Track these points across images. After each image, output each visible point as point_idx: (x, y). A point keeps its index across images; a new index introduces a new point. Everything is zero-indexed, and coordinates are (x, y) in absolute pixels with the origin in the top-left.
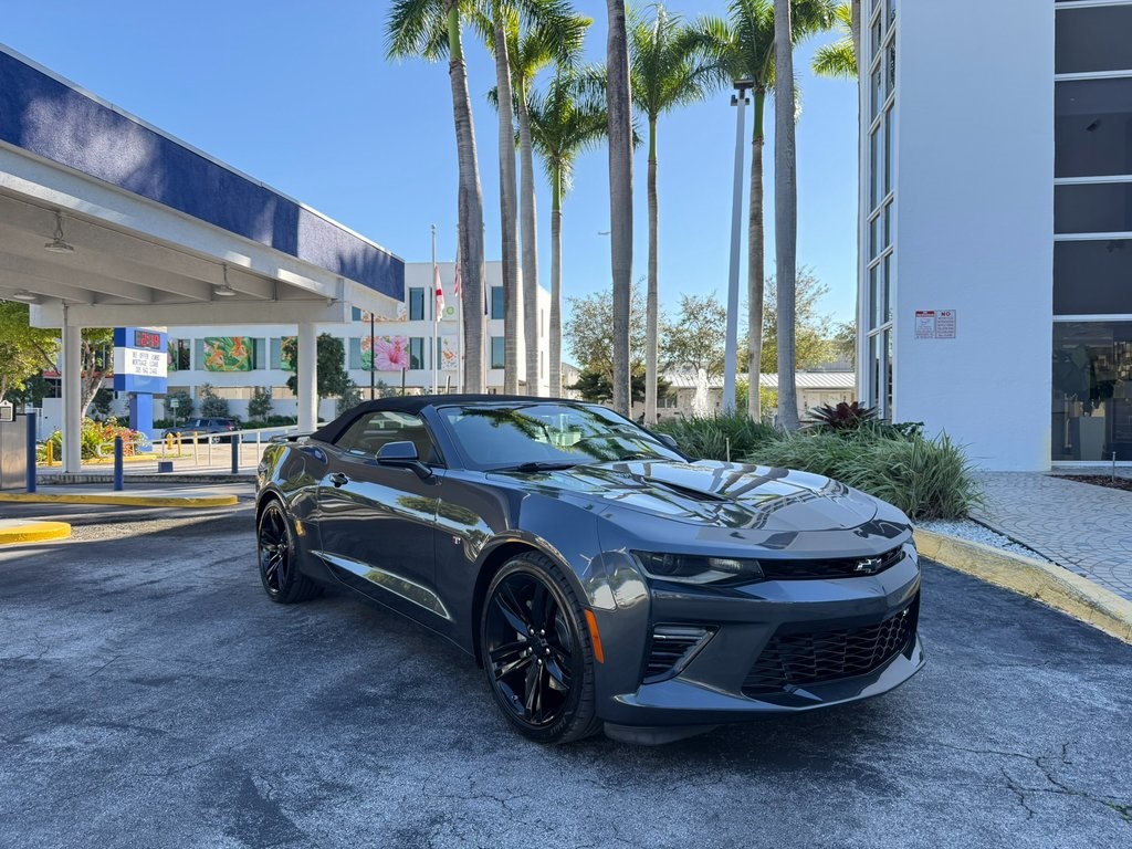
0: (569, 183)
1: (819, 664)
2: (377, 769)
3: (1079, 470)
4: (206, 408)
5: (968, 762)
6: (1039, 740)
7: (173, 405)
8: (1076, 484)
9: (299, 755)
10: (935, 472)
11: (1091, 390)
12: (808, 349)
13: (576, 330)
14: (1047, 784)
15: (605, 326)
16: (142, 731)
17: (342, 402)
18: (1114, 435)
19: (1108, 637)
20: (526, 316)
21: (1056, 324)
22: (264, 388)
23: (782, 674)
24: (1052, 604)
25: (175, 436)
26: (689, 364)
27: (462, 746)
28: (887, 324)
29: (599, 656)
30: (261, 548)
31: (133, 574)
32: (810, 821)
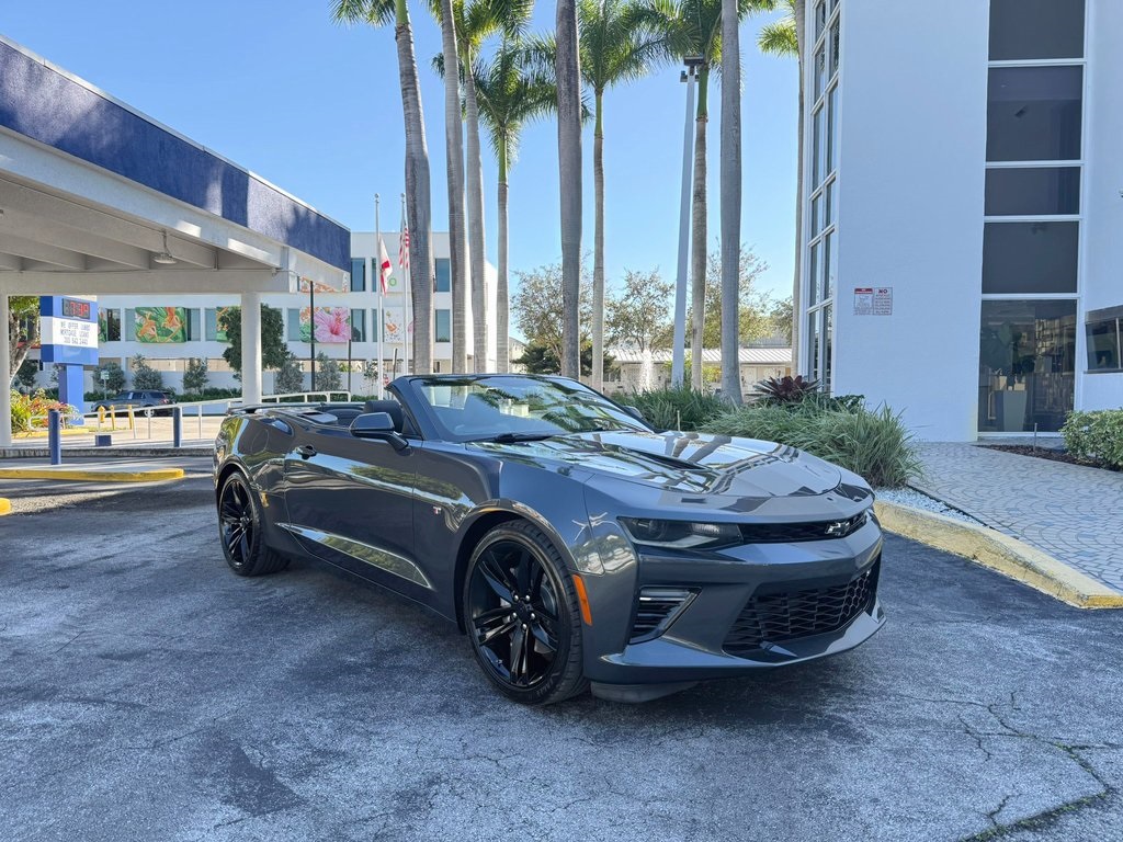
0: (514, 154)
1: (793, 622)
2: (368, 735)
3: (1001, 440)
4: (138, 380)
5: (927, 710)
6: (989, 689)
7: (103, 377)
8: (1002, 454)
9: (286, 724)
10: (876, 443)
11: (1014, 364)
12: (747, 325)
13: (522, 303)
14: (1000, 729)
15: (551, 300)
16: (120, 705)
17: (281, 374)
18: (1034, 408)
19: (1042, 594)
20: (473, 289)
21: (984, 302)
22: (199, 360)
23: (759, 632)
24: (989, 565)
25: (107, 409)
26: (633, 339)
27: (448, 709)
28: (828, 300)
29: (587, 618)
30: (222, 521)
31: (84, 549)
32: (789, 769)
